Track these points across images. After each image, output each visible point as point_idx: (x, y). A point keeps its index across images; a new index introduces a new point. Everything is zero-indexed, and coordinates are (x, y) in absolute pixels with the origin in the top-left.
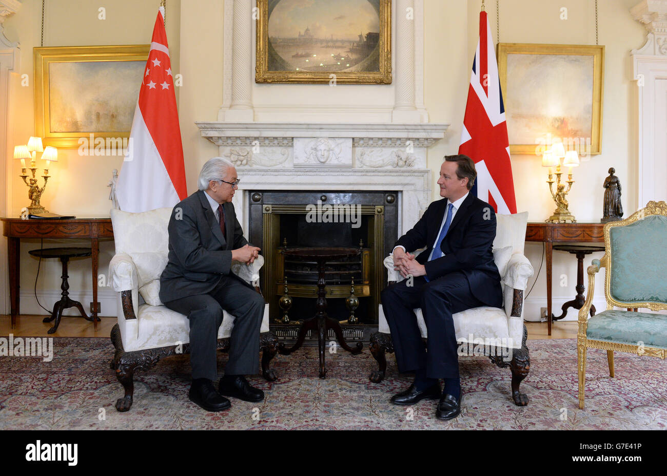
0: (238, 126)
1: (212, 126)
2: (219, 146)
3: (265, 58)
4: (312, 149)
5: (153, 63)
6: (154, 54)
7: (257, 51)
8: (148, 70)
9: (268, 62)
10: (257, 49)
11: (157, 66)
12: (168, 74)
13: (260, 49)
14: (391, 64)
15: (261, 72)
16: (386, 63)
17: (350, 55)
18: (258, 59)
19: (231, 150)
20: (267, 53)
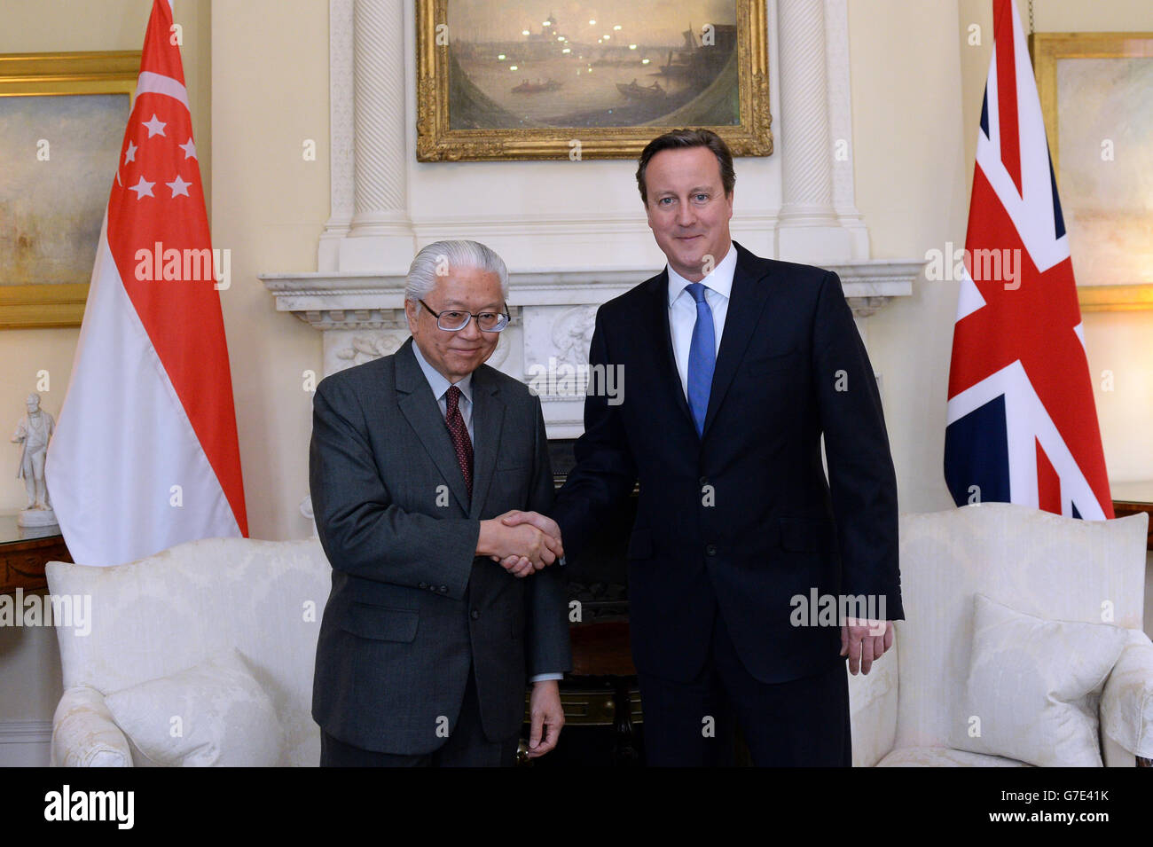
0: (375, 283)
1: (307, 284)
2: (322, 331)
3: (442, 95)
4: (573, 336)
5: (147, 130)
6: (149, 104)
7: (419, 78)
8: (132, 150)
9: (449, 105)
10: (419, 74)
11: (157, 136)
12: (187, 156)
13: (427, 74)
14: (768, 105)
15: (433, 133)
16: (755, 102)
17: (662, 83)
18: (423, 99)
19: (355, 339)
20: (446, 85)
